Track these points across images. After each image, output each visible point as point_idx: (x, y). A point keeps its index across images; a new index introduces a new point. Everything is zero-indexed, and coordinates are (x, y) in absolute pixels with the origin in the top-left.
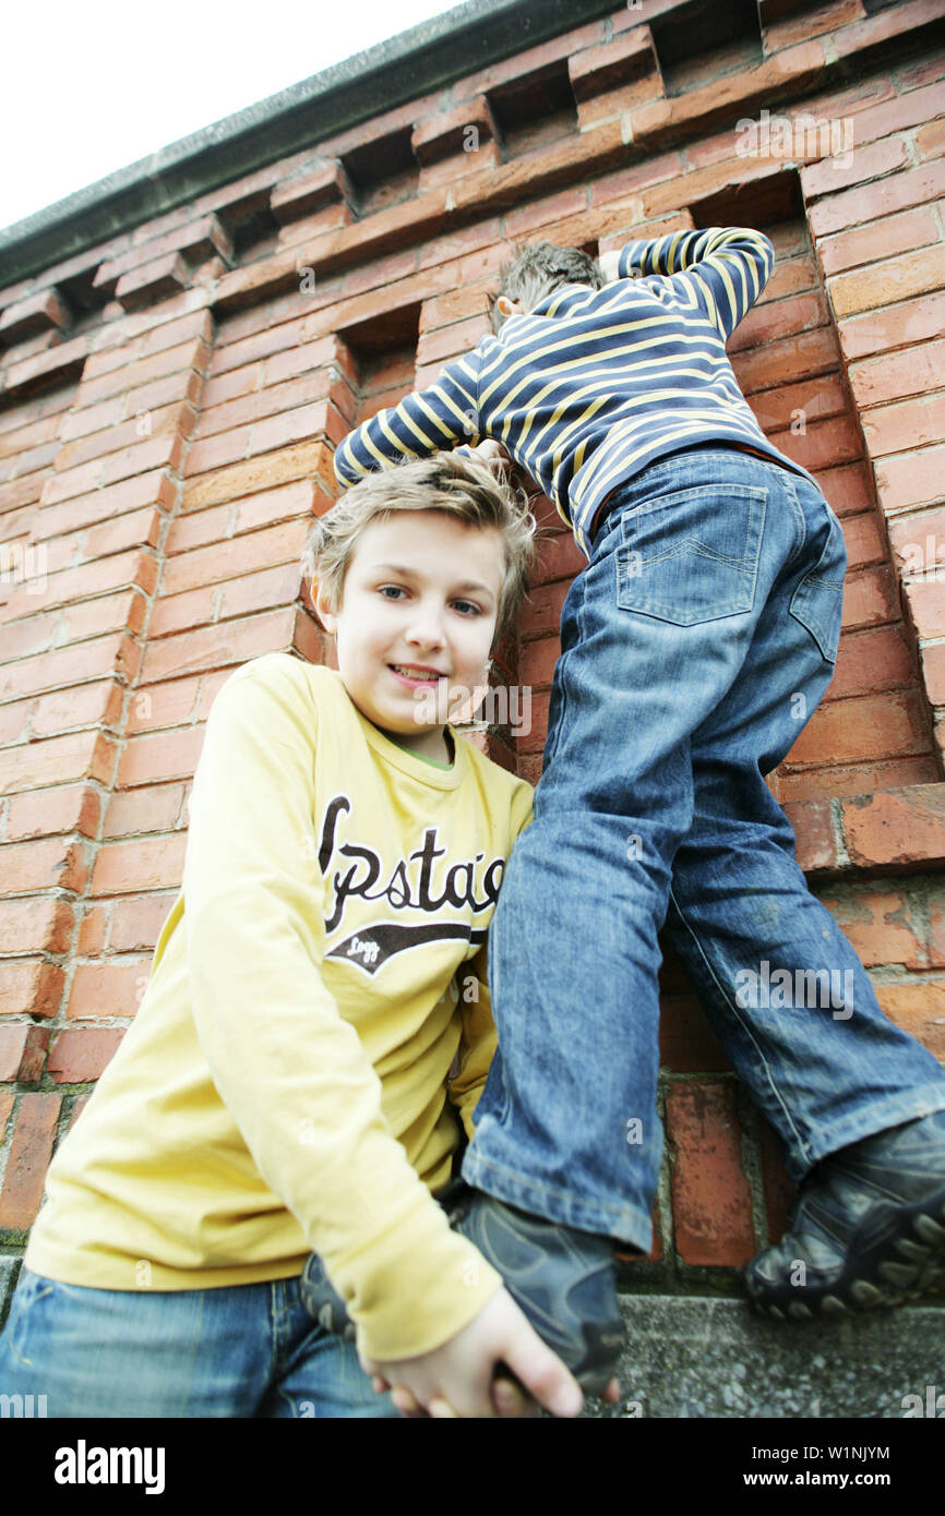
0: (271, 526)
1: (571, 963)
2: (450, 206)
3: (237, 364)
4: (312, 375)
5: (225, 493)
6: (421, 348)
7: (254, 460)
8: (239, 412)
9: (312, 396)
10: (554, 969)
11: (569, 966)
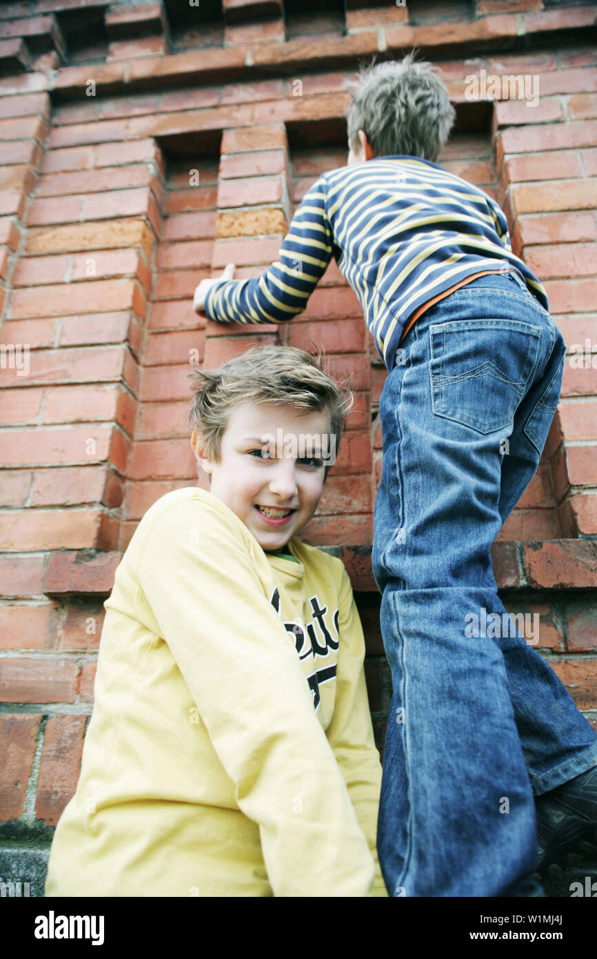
0: (102, 279)
1: (472, 735)
2: (250, 62)
3: (72, 142)
4: (135, 167)
5: (61, 246)
6: (223, 165)
7: (87, 224)
8: (74, 182)
9: (135, 183)
10: (459, 741)
11: (471, 739)
